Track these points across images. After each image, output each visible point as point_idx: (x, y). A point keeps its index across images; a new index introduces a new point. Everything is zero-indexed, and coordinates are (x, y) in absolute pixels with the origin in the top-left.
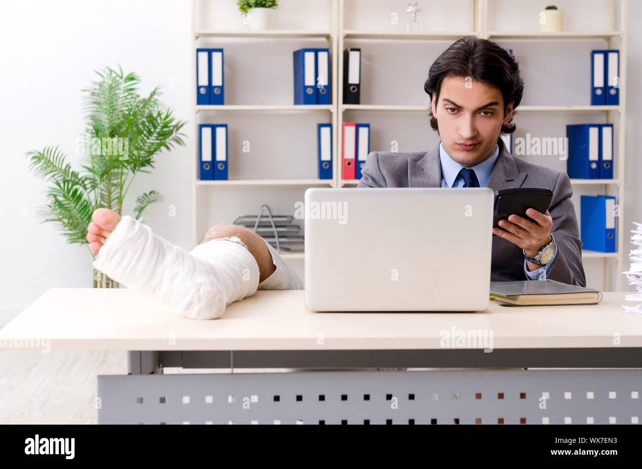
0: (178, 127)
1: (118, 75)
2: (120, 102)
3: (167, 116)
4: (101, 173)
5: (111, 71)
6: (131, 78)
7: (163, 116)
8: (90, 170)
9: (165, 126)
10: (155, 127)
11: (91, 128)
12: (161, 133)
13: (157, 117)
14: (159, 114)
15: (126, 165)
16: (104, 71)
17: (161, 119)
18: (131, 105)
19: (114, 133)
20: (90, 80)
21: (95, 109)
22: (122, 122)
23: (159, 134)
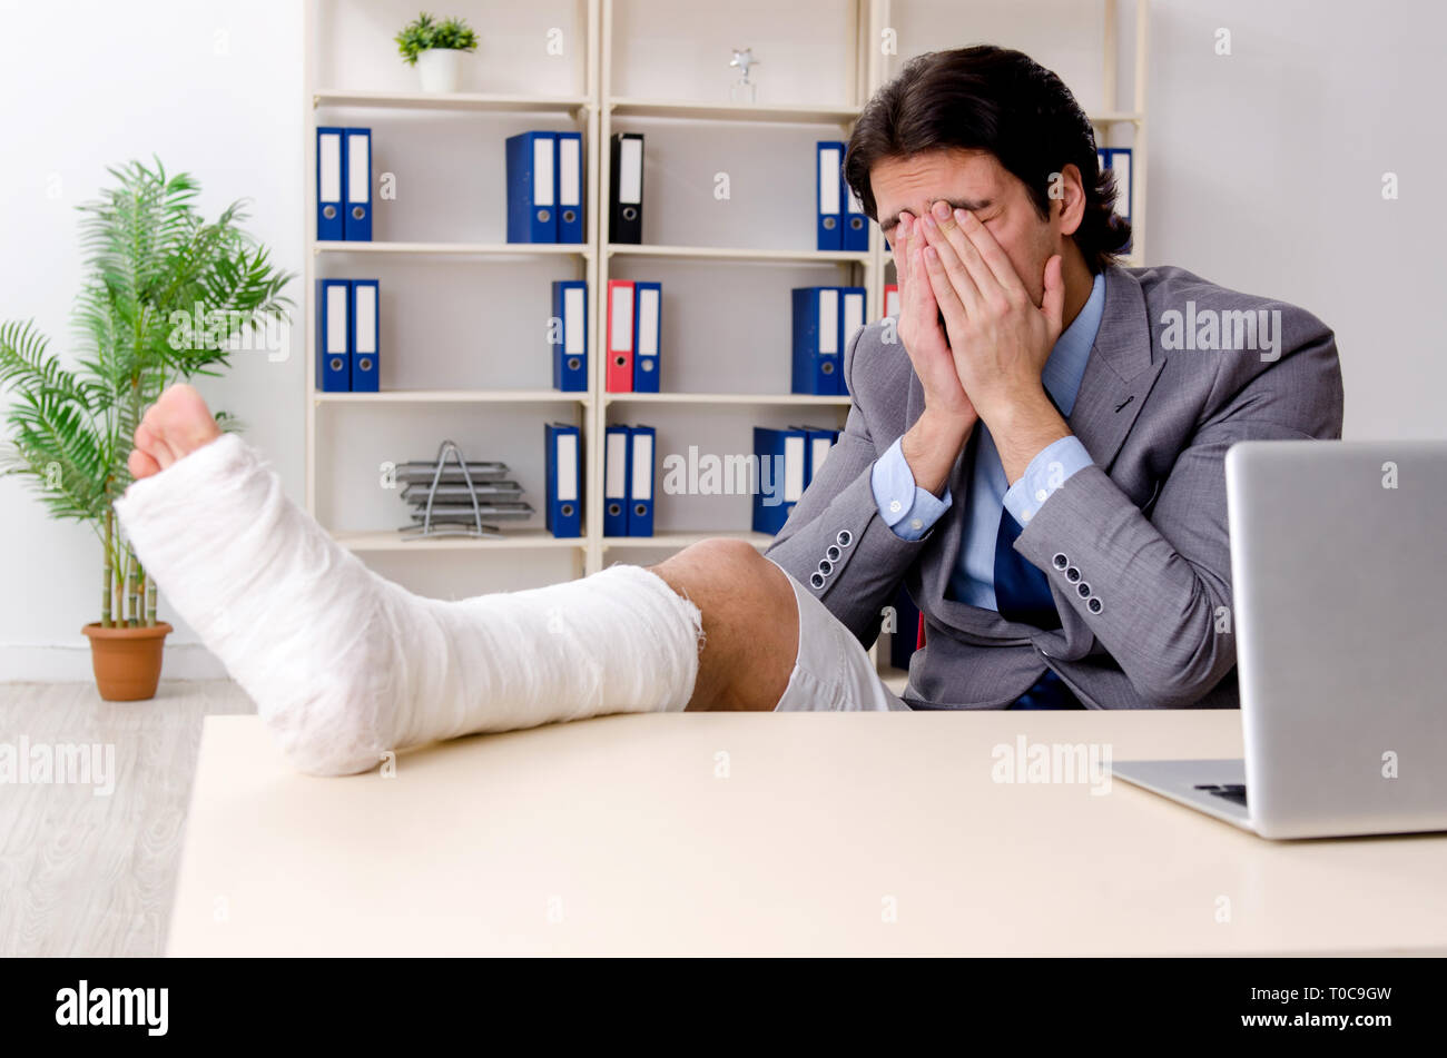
0: (277, 285)
1: (155, 180)
2: (159, 231)
3: (258, 263)
4: (119, 376)
5: (143, 171)
6: (181, 185)
7: (250, 262)
8: (96, 369)
9: (254, 282)
10: (234, 284)
11: (99, 283)
12: (245, 296)
13: (237, 264)
14: (243, 258)
15: (172, 359)
16: (129, 172)
17: (246, 267)
18: (186, 239)
19: (148, 295)
20: (97, 187)
21: (107, 247)
22: (165, 273)
23: (241, 299)
